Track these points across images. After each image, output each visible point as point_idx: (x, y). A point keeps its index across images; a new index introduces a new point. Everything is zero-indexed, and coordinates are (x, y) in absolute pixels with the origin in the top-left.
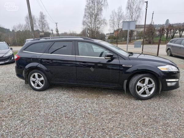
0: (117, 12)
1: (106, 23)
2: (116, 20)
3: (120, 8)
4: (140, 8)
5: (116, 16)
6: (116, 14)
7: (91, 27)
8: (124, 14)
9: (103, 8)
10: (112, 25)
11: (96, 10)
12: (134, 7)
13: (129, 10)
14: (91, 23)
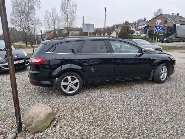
0: (51, 12)
1: (41, 24)
2: (51, 21)
3: (54, 10)
4: (73, 12)
5: (51, 17)
6: (50, 15)
7: (22, 26)
8: (59, 15)
9: (35, 7)
10: (48, 26)
11: (27, 8)
12: (68, 10)
13: (64, 13)
14: (21, 22)
